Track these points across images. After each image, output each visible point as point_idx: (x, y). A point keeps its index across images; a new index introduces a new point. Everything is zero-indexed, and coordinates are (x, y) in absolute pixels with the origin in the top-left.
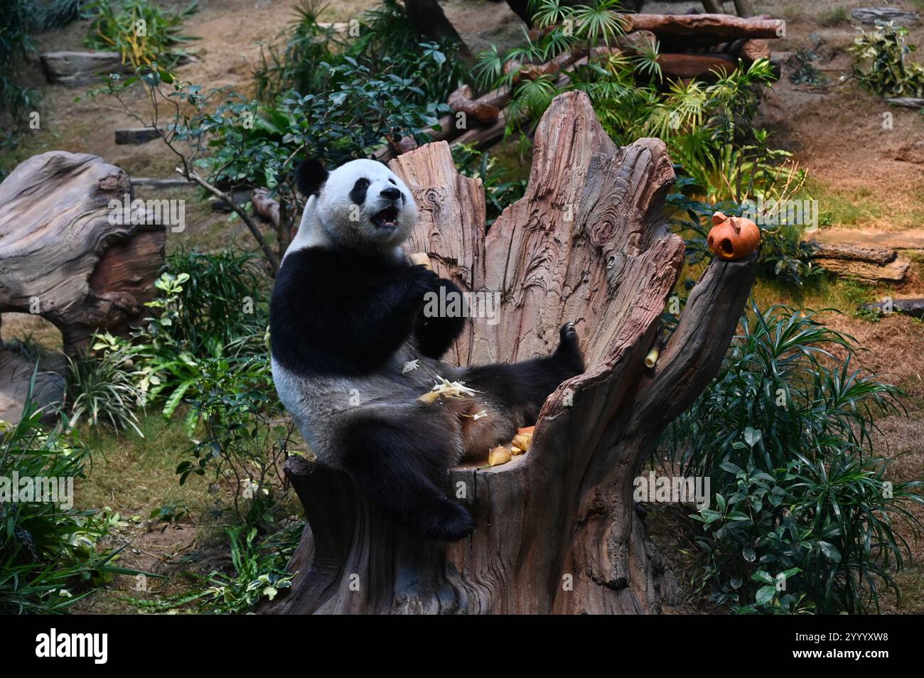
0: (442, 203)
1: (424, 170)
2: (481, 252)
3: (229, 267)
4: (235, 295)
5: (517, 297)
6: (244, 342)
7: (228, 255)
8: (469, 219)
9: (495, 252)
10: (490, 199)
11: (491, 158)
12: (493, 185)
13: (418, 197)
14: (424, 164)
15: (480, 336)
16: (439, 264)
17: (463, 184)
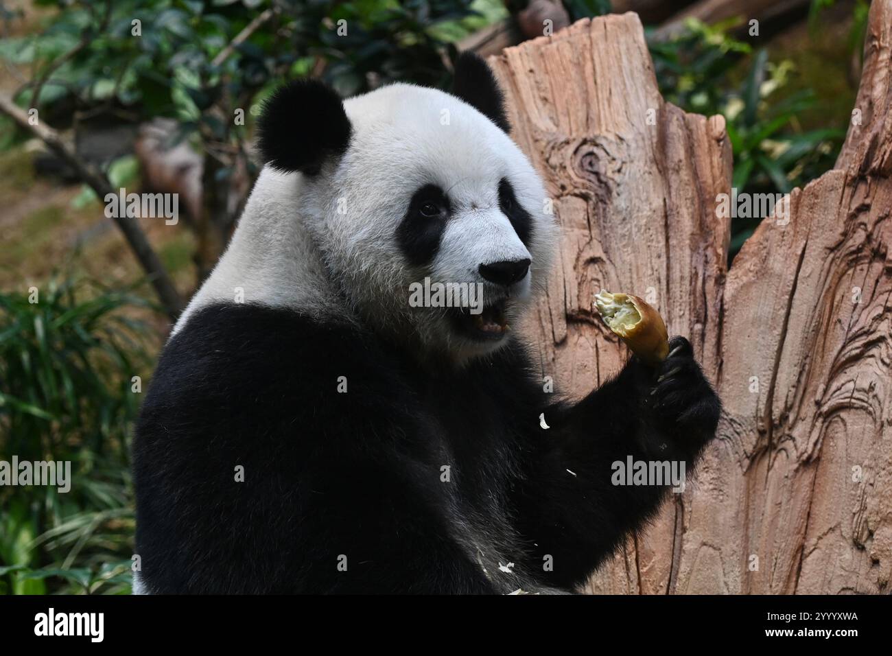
0: (617, 177)
1: (573, 88)
2: (712, 313)
3: (62, 329)
4: (71, 405)
5: (802, 438)
6: (87, 530)
7: (58, 295)
8: (686, 223)
9: (751, 311)
10: (767, 173)
11: (777, 63)
12: (777, 136)
13: (554, 160)
14: (573, 72)
15: (700, 538)
16: (601, 342)
17: (675, 128)
